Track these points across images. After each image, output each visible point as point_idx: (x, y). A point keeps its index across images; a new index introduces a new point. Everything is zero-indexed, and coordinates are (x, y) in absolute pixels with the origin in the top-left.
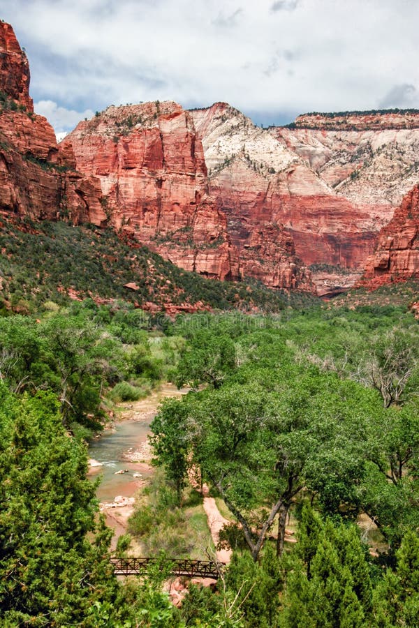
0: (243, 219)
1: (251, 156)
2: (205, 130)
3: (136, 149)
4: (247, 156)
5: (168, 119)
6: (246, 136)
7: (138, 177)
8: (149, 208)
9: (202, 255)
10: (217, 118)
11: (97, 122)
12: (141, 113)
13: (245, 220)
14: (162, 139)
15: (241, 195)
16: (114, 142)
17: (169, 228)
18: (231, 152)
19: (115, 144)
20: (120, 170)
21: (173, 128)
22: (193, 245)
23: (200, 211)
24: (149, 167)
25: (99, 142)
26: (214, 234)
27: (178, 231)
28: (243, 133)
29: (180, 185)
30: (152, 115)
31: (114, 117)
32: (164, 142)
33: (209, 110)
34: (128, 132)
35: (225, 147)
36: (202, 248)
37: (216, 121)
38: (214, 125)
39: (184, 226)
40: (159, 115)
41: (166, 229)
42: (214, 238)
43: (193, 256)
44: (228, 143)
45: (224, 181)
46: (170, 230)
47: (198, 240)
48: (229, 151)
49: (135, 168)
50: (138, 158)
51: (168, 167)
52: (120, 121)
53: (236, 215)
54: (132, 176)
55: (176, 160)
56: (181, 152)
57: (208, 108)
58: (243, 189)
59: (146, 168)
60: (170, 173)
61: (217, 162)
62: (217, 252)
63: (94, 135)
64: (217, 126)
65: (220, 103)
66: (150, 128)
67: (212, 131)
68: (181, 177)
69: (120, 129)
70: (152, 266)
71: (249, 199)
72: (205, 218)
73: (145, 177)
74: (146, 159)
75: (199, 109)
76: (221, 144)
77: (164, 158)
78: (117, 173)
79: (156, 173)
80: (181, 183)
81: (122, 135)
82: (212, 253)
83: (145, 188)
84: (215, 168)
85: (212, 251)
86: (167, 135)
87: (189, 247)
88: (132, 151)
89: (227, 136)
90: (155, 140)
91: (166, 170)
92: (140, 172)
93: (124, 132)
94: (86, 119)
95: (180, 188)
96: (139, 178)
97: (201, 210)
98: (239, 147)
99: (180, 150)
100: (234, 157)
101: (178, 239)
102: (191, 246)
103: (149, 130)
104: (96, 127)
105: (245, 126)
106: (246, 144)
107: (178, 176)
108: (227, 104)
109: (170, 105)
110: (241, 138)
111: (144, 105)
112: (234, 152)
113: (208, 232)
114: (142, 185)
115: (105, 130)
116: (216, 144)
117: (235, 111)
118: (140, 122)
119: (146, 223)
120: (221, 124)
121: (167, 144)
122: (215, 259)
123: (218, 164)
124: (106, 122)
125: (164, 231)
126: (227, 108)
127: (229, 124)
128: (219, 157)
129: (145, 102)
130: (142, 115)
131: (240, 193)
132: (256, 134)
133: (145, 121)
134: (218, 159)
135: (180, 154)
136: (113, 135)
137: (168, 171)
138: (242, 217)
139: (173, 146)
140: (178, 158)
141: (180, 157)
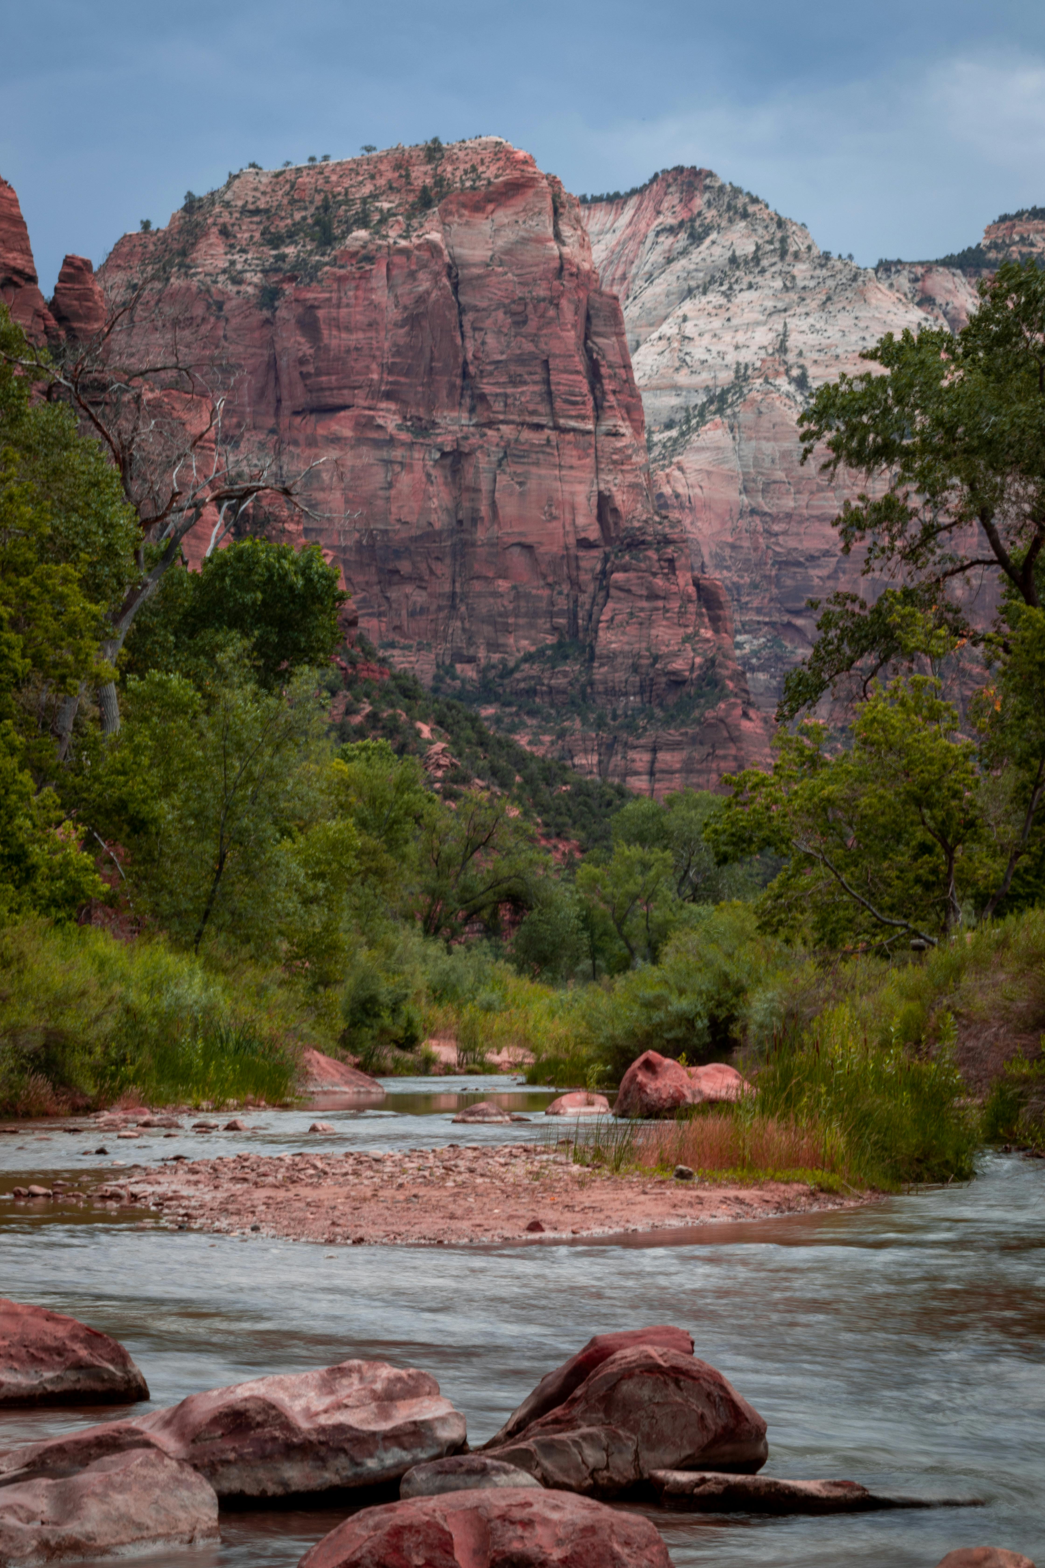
0: (789, 625)
1: (812, 371)
2: (624, 277)
3: (348, 329)
4: (795, 372)
5: (477, 208)
6: (794, 296)
7: (360, 441)
8: (405, 567)
9: (632, 754)
10: (671, 230)
11: (190, 233)
12: (367, 189)
13: (798, 630)
14: (456, 286)
15: (776, 528)
16: (261, 306)
17: (493, 646)
18: (731, 358)
19: (266, 313)
20: (285, 420)
21: (500, 242)
22: (592, 717)
23: (618, 576)
24: (405, 403)
25: (199, 310)
26: (678, 665)
27: (529, 658)
28: (778, 284)
29: (534, 470)
30: (411, 198)
31: (257, 212)
32: (463, 299)
33: (634, 201)
34: (318, 266)
35: (707, 339)
36: (631, 727)
37: (666, 241)
38: (656, 257)
39: (551, 640)
40: (442, 196)
41: (482, 653)
42: (683, 683)
43: (594, 759)
44: (717, 323)
45: (709, 473)
46: (496, 657)
47: (613, 692)
48: (722, 355)
49: (345, 407)
50: (359, 366)
51: (482, 398)
52: (282, 226)
53: (759, 611)
54: (335, 440)
55: (513, 368)
56: (534, 338)
57: (634, 192)
58: (789, 503)
59: (393, 406)
60: (490, 424)
61: (675, 401)
62: (695, 741)
63: (176, 282)
64: (669, 261)
65: (679, 170)
66: (403, 243)
67: (650, 278)
68: (537, 438)
69: (282, 257)
70: (439, 746)
71: (811, 545)
72: (645, 604)
73: (391, 442)
74: (391, 369)
75: (597, 200)
76: (689, 329)
77: (465, 363)
78: (273, 431)
79: (434, 424)
80: (537, 464)
81: (293, 279)
82: (674, 746)
83: (390, 485)
84: (669, 426)
85: (673, 734)
86: (476, 271)
87: (577, 724)
88: (333, 339)
89: (714, 298)
90: (428, 293)
91: (472, 410)
92: (369, 424)
93: (300, 264)
94: (146, 225)
95: (532, 484)
96: (364, 449)
97: (625, 569)
98: (763, 337)
99: (531, 327)
100: (746, 378)
101: (531, 692)
102: (585, 721)
103: (404, 251)
104: (184, 253)
105: (783, 256)
106: (792, 323)
107: (527, 435)
108: (710, 174)
109: (487, 155)
110: (769, 304)
111: (380, 159)
112: (746, 356)
113: (656, 658)
114: (379, 476)
115: (223, 264)
116: (668, 329)
117: (741, 200)
118: (363, 221)
119: (397, 628)
120: (684, 252)
121: (476, 309)
122: (688, 769)
123: (675, 409)
124: (224, 232)
125: (471, 660)
126: (708, 188)
127: (717, 250)
128: (683, 378)
129: (382, 148)
130: (374, 196)
131: (775, 518)
132: (831, 283)
133: (383, 221)
134: (676, 389)
135: (529, 347)
136: (257, 278)
137: (482, 415)
138: (786, 618)
139: (500, 314)
140: (521, 360)
141: (533, 356)
